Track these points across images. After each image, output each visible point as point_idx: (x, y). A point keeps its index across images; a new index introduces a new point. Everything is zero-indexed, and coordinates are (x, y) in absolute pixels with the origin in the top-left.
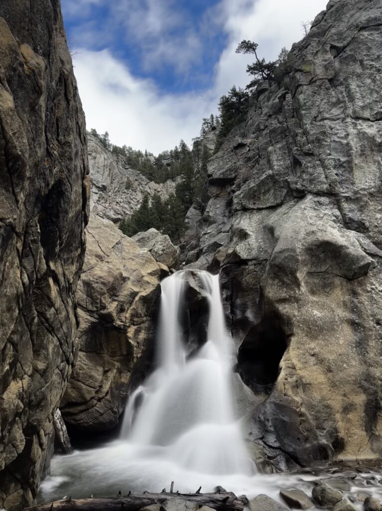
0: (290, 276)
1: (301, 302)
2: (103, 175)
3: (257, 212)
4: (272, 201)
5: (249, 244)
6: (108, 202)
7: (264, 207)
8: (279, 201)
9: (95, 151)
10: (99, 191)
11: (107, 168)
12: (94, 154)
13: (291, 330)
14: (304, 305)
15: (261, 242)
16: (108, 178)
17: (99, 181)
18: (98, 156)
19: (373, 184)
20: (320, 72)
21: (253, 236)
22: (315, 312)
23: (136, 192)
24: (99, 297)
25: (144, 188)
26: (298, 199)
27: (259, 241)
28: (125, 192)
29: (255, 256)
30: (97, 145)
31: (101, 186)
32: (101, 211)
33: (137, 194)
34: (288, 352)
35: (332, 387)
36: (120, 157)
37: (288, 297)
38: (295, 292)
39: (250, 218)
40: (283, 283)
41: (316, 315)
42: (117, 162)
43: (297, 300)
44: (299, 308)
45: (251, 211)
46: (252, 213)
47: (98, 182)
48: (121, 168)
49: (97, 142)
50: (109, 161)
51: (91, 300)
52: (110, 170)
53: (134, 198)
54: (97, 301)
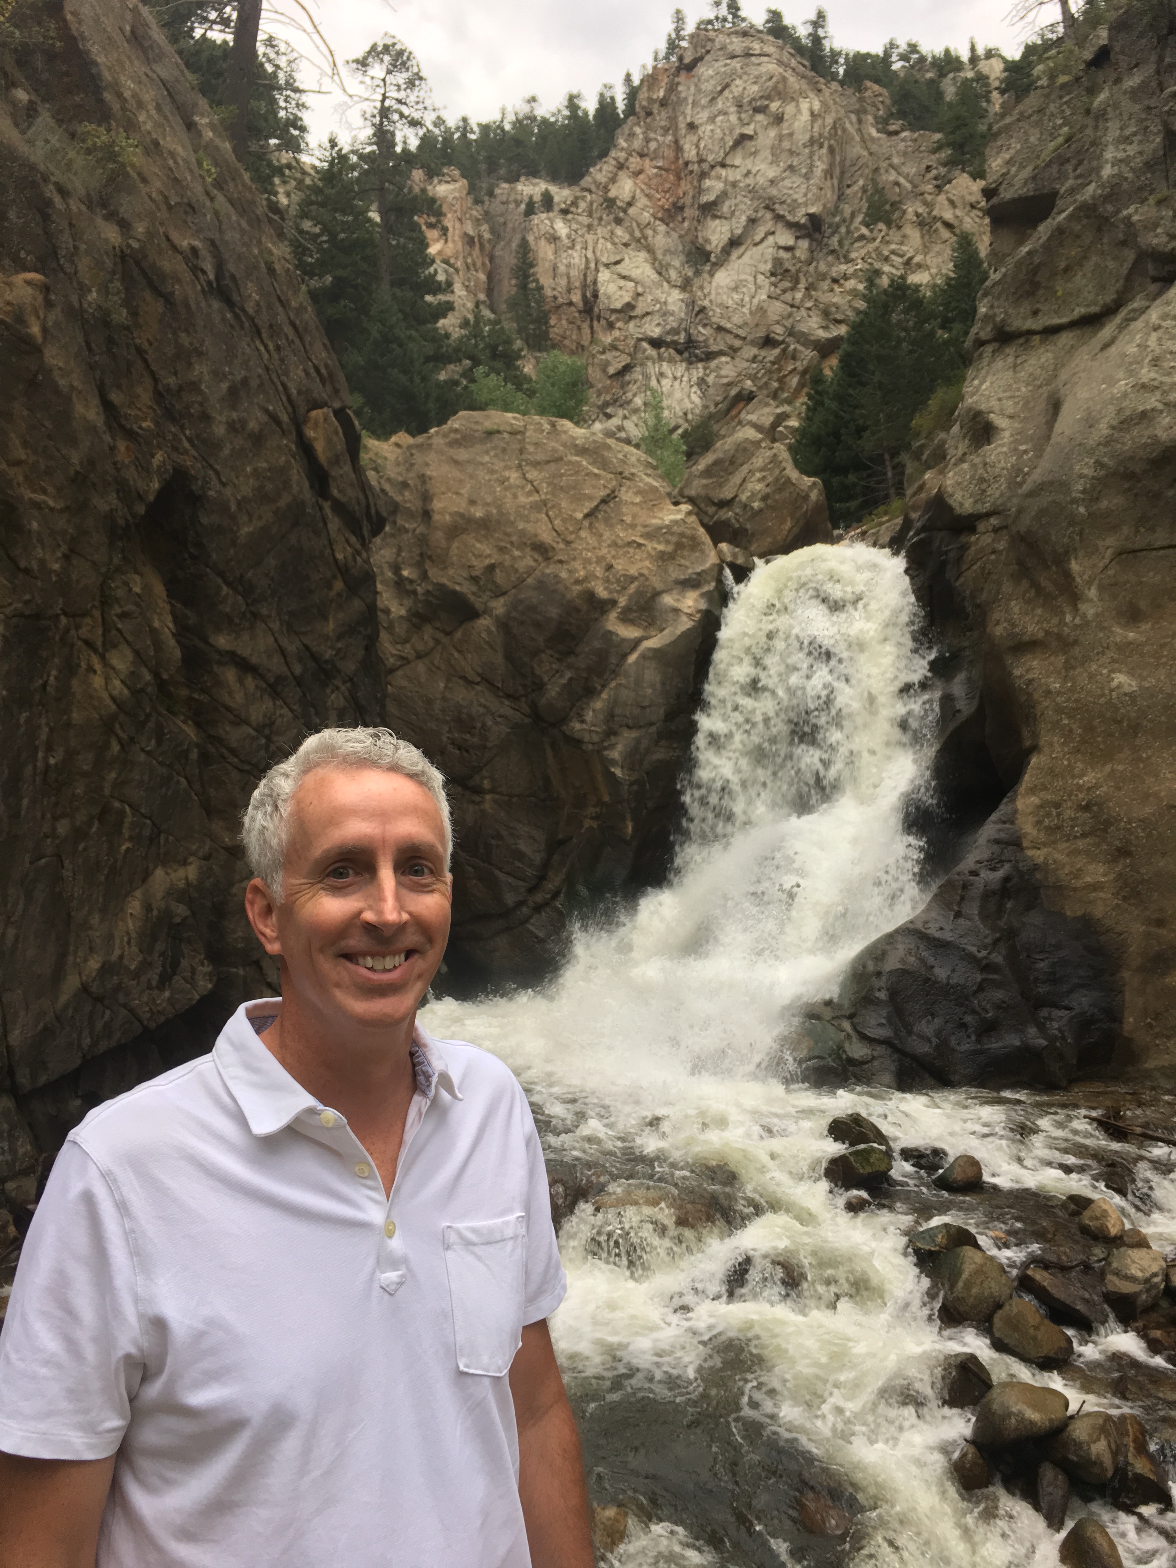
0: (1054, 568)
1: (1077, 651)
2: (807, 177)
3: (1042, 342)
4: (1091, 297)
5: (985, 464)
6: (802, 286)
7: (1065, 320)
8: (1110, 297)
9: (779, 93)
10: (797, 238)
11: (821, 146)
12: (774, 106)
13: (1035, 735)
14: (1086, 660)
15: (1025, 452)
16: (828, 183)
17: (795, 201)
18: (790, 109)
21: (1007, 434)
22: (1120, 678)
23: (899, 228)
25: (929, 205)
26: (1159, 285)
27: (1023, 447)
28: (862, 237)
29: (999, 502)
30: (787, 66)
31: (803, 221)
32: (778, 323)
33: (904, 236)
34: (1013, 800)
35: (1125, 898)
36: (868, 93)
37: (1041, 635)
38: (1062, 622)
39: (1015, 366)
40: (1039, 589)
41: (1119, 686)
42: (860, 112)
43: (1065, 644)
44: (1068, 666)
45: (1022, 340)
46: (1027, 346)
47: (794, 206)
48: (874, 132)
49: (785, 57)
50: (829, 120)
52: (831, 150)
53: (893, 252)
54: (524, 671)
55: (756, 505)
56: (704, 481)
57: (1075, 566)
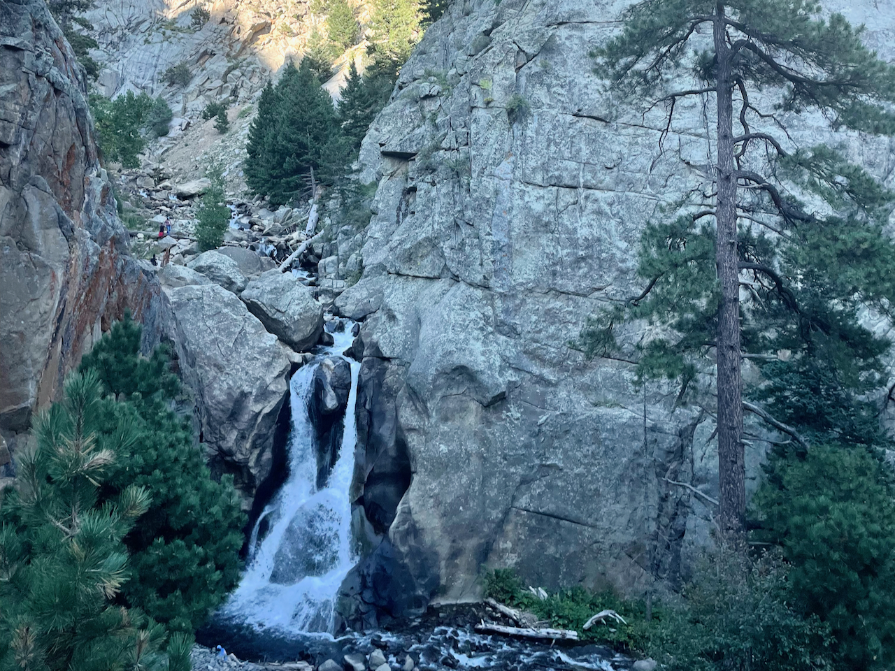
1: (429, 435)
4: (430, 270)
7: (421, 275)
8: (436, 274)
13: (415, 467)
14: (432, 439)
15: (408, 334)
19: (532, 277)
20: (497, 95)
21: (401, 323)
22: (442, 447)
29: (400, 354)
37: (417, 427)
38: (424, 424)
39: (403, 287)
40: (416, 408)
41: (442, 450)
43: (425, 432)
44: (426, 441)
45: (405, 278)
46: (407, 281)
55: (296, 317)
56: (270, 296)
57: (429, 405)
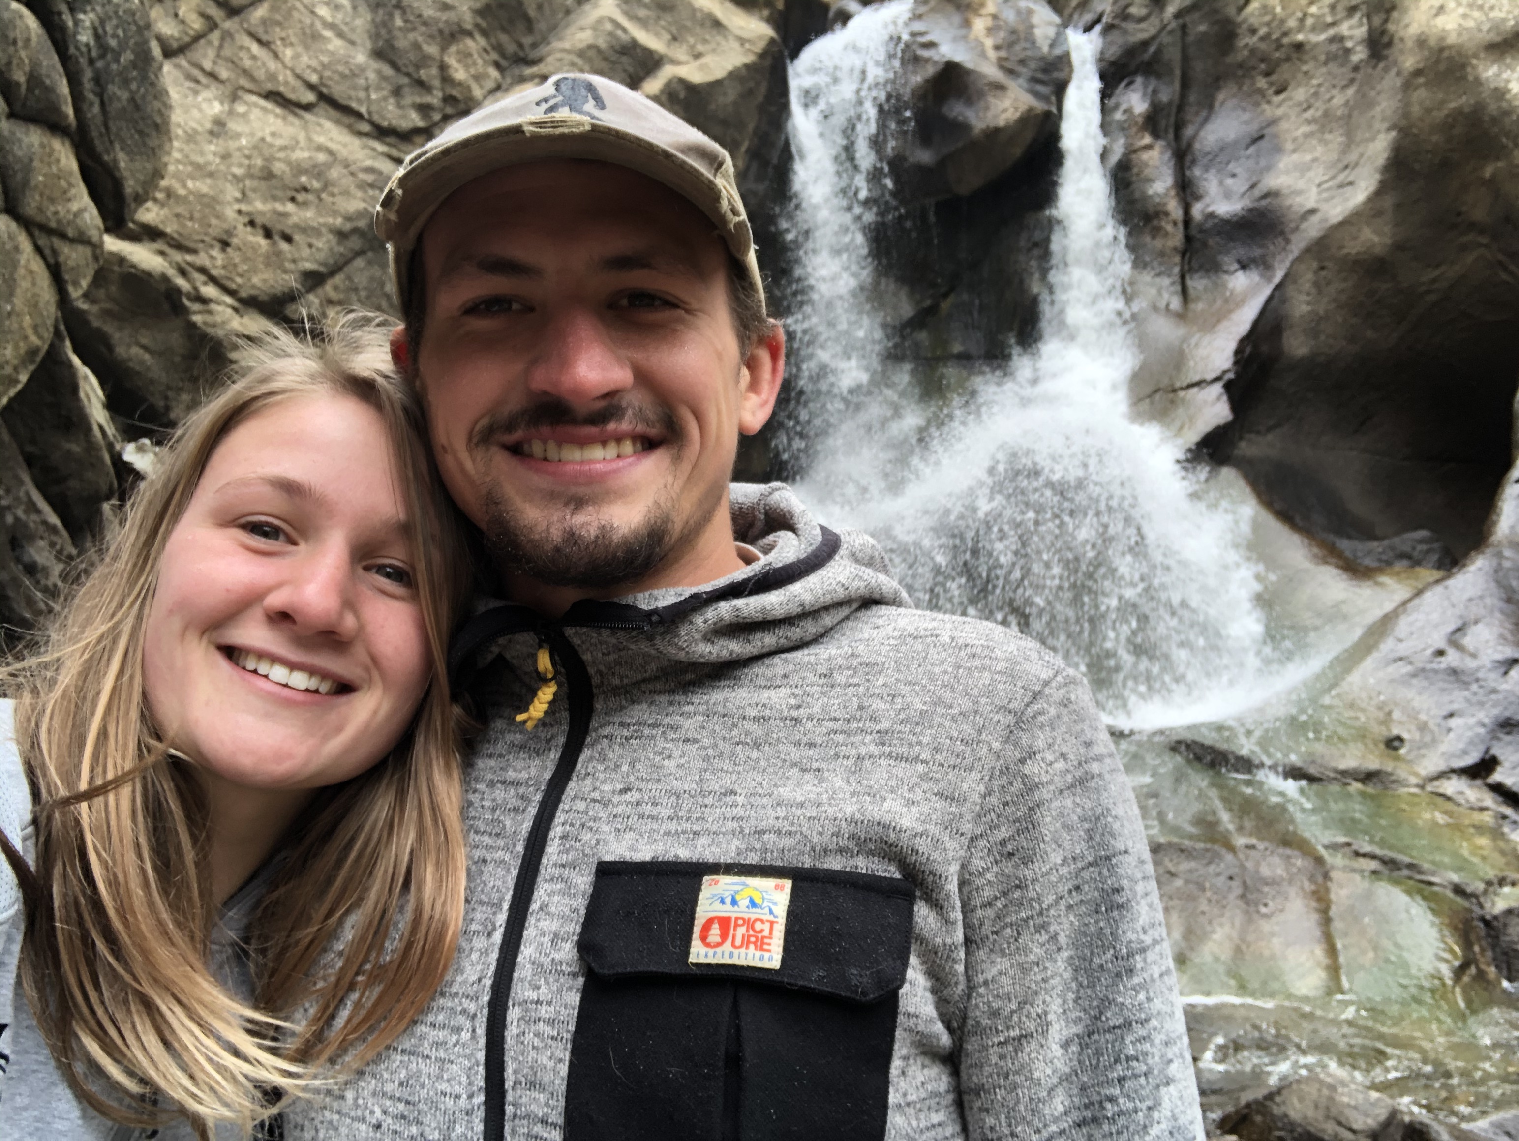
24: (432, 49)
51: (388, 71)
54: (423, 74)
